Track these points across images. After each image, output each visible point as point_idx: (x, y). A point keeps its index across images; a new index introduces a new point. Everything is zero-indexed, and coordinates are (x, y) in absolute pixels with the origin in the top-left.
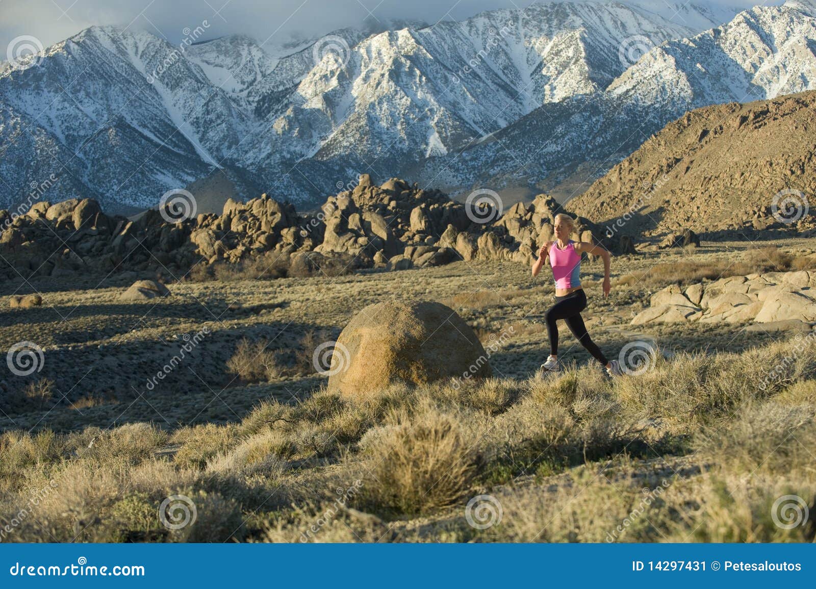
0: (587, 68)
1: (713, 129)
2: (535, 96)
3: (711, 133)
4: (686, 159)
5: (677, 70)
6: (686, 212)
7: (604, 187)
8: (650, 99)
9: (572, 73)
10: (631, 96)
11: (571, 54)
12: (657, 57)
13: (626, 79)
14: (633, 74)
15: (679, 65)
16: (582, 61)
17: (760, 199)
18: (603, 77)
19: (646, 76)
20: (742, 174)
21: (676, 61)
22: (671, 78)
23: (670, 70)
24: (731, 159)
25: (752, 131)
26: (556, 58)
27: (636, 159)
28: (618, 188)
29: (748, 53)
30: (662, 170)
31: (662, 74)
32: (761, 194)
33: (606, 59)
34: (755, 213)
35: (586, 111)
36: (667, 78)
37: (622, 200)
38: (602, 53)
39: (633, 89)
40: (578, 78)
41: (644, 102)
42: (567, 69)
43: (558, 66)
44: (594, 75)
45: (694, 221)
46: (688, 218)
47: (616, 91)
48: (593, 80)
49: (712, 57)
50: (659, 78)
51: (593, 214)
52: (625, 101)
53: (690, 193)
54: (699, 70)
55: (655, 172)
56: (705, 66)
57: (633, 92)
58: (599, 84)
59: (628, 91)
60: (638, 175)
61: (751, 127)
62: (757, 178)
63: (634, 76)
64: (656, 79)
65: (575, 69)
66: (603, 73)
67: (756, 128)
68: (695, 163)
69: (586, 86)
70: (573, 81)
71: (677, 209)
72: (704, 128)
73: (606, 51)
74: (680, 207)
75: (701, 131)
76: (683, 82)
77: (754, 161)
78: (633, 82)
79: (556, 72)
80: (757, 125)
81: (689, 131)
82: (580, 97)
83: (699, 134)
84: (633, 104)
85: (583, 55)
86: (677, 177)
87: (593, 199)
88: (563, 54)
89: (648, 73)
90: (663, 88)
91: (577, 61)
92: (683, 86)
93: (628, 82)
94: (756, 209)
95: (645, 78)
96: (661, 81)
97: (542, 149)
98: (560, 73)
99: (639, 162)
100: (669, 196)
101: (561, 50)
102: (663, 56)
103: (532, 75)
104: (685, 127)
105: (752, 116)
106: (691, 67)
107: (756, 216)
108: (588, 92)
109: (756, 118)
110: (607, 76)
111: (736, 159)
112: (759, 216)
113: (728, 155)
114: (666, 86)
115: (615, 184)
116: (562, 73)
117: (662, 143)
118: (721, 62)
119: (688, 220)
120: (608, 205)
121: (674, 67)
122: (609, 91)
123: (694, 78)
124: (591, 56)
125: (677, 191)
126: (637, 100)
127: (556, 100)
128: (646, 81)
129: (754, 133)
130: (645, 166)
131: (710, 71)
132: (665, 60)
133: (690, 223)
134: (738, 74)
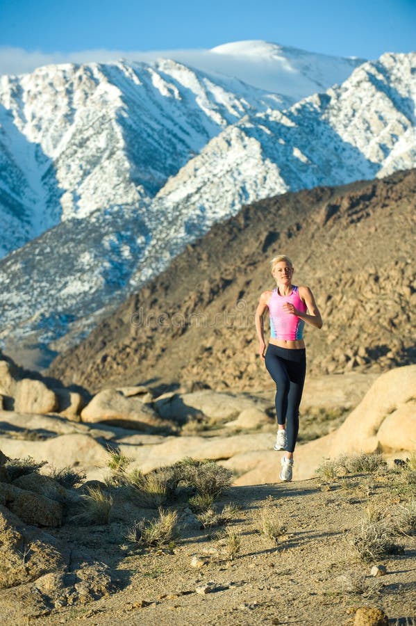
0: (127, 165)
1: (286, 230)
2: (49, 210)
3: (283, 236)
4: (241, 280)
5: (264, 160)
6: (238, 365)
7: (111, 332)
8: (223, 206)
9: (104, 173)
10: (194, 204)
11: (102, 144)
12: (233, 142)
13: (186, 178)
14: (196, 170)
15: (266, 153)
16: (120, 154)
17: (358, 336)
18: (153, 178)
19: (215, 172)
20: (329, 298)
21: (262, 147)
22: (254, 173)
23: (253, 161)
24: (311, 274)
25: (346, 228)
26: (80, 150)
27: (162, 284)
28: (133, 331)
29: (373, 128)
30: (201, 300)
31: (241, 168)
32: (361, 328)
33: (156, 150)
34: (348, 359)
35: (127, 230)
36: (248, 173)
37: (136, 351)
38: (149, 140)
39: (196, 192)
40: (115, 180)
41: (214, 213)
42: (97, 168)
43: (84, 163)
44: (139, 175)
45: (251, 379)
46: (242, 373)
47: (169, 197)
48: (137, 182)
49: (318, 138)
50: (236, 175)
51: (90, 375)
52: (184, 211)
53: (245, 332)
54: (297, 160)
55: (191, 304)
56: (307, 152)
57: (197, 197)
58: (146, 188)
59: (189, 197)
60: (164, 309)
61: (344, 221)
62: (353, 302)
63: (198, 173)
64: (232, 176)
65: (109, 166)
66: (152, 171)
67: (352, 222)
68: (252, 286)
69: (127, 192)
70: (106, 185)
71: (224, 359)
72: (271, 229)
73: (156, 137)
74: (229, 357)
75: (265, 234)
76: (274, 178)
77: (348, 275)
78: (197, 183)
79: (81, 173)
80: (355, 217)
81: (249, 236)
82: (116, 209)
83: (263, 238)
84: (198, 216)
85: (122, 144)
86: (224, 308)
87: (93, 352)
88: (91, 144)
89: (219, 168)
90: (243, 189)
91: (112, 153)
92: (273, 185)
93: (189, 182)
94: (350, 353)
95: (215, 175)
96: (240, 178)
97: (60, 290)
98: (86, 173)
99: (167, 288)
100: (211, 339)
101: (88, 139)
102: (242, 139)
103: (44, 178)
104: (240, 230)
105: (345, 204)
106: (285, 155)
107: (350, 363)
108: (130, 200)
109: (352, 205)
110: (159, 175)
111: (320, 274)
112: (356, 364)
113: (307, 268)
114: (248, 186)
115: (128, 326)
116: (89, 173)
117: (204, 256)
118: (332, 146)
119: (240, 378)
120: (115, 359)
121: (258, 156)
122: (160, 198)
123: (291, 171)
124: (133, 146)
125: (225, 331)
126: (203, 209)
127: (81, 215)
128: (216, 180)
129: (349, 230)
130: (177, 294)
131: (315, 160)
132: (245, 147)
133: (245, 381)
134: (358, 162)
